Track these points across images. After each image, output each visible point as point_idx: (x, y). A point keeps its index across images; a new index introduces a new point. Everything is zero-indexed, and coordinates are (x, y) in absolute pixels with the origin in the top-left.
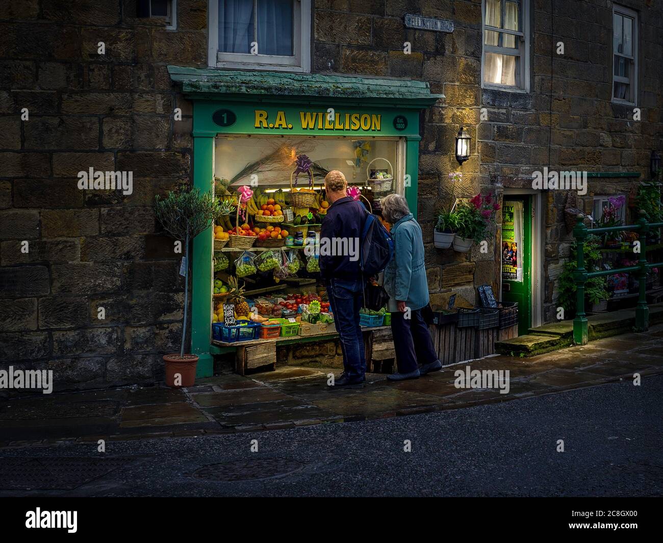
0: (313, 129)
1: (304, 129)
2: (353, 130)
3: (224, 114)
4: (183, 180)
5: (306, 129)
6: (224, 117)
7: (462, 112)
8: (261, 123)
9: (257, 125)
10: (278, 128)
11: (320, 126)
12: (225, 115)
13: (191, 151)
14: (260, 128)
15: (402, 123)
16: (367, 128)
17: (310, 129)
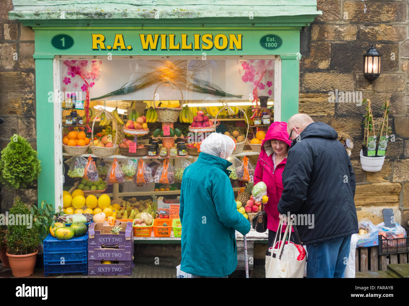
0: (156, 50)
1: (145, 50)
2: (204, 50)
3: (62, 38)
4: (28, 95)
5: (148, 50)
6: (62, 41)
7: (373, 29)
8: (99, 46)
9: (95, 47)
10: (117, 50)
11: (164, 47)
12: (63, 40)
13: (33, 71)
14: (98, 50)
15: (274, 42)
16: (224, 47)
17: (152, 50)
